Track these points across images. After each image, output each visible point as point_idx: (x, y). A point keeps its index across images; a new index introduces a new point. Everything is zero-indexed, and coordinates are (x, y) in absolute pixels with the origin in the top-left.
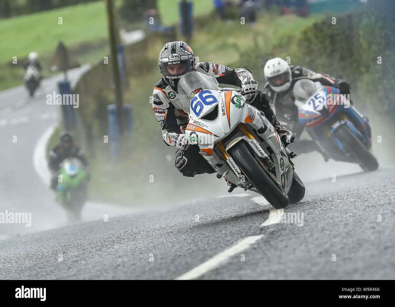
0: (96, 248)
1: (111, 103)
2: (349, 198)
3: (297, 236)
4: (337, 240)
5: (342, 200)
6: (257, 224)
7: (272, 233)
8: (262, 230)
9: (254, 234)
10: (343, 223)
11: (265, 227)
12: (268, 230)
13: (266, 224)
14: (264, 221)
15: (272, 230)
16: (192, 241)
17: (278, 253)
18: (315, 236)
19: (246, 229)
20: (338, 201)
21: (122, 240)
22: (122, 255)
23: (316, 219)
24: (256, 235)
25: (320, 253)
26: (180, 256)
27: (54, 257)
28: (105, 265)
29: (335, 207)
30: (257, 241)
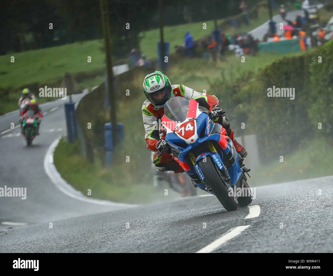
0: (116, 232)
1: (108, 122)
2: (309, 199)
3: (277, 226)
4: (309, 230)
5: (304, 201)
6: (242, 217)
7: (256, 224)
8: (248, 222)
9: (242, 225)
10: (310, 218)
11: (248, 219)
12: (252, 222)
13: (248, 217)
14: (246, 215)
15: (255, 221)
16: (193, 229)
17: (266, 238)
18: (291, 227)
19: (234, 221)
20: (302, 201)
21: (135, 227)
22: (140, 238)
23: (288, 214)
24: (244, 225)
25: (299, 239)
26: (187, 239)
27: (84, 239)
28: (128, 245)
29: (300, 206)
30: (246, 230)
